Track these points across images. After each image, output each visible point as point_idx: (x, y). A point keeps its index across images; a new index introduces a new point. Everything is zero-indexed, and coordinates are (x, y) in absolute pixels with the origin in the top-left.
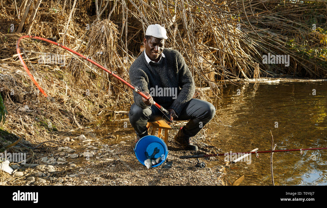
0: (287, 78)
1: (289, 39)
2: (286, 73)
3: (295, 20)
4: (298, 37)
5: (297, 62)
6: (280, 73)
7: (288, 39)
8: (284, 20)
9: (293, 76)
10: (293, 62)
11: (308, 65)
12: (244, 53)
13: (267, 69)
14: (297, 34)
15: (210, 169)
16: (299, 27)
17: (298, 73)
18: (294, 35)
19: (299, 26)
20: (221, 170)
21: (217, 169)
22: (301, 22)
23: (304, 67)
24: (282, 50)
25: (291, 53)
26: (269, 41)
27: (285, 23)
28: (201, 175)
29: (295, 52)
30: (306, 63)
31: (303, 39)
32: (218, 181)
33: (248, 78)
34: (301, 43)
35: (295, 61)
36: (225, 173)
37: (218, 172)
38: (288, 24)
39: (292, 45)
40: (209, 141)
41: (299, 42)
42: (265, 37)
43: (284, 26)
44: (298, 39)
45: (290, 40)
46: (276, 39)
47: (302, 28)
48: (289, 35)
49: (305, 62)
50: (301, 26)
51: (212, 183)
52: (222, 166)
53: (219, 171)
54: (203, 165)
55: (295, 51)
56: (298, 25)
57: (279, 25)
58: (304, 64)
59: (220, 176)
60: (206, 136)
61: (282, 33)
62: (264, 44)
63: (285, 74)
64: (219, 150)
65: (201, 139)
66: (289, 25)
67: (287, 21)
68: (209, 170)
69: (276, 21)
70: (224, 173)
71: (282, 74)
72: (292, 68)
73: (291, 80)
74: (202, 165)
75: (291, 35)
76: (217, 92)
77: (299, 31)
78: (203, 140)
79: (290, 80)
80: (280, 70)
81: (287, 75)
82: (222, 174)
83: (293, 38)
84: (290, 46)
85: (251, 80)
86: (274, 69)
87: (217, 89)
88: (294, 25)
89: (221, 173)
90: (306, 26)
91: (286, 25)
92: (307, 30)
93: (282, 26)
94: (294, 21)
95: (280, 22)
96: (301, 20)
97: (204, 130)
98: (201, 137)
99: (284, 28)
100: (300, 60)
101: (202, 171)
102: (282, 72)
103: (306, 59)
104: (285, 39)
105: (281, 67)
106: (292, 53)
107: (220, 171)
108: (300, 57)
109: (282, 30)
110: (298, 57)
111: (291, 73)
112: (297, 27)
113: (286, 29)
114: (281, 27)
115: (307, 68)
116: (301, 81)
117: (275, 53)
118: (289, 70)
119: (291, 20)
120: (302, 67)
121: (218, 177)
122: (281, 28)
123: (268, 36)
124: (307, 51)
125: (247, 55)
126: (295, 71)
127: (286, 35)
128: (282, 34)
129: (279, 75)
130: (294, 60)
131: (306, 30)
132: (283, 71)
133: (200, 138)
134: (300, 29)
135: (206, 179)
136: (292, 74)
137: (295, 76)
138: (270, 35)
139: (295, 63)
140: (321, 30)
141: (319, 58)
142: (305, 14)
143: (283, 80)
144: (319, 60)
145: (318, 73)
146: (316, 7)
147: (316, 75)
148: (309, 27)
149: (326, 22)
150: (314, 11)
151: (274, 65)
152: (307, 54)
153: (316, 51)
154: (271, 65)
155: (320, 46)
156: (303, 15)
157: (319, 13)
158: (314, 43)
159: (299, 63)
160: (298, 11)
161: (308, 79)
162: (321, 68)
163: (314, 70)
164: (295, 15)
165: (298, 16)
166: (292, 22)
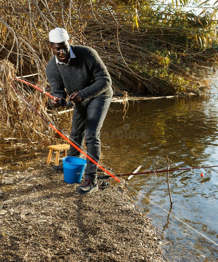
2: (131, 91)
4: (140, 60)
5: (140, 82)
7: (132, 61)
8: (127, 44)
9: (137, 94)
10: (137, 82)
11: (149, 84)
14: (138, 56)
15: (114, 187)
17: (141, 91)
18: (136, 57)
19: (140, 50)
20: (122, 187)
22: (141, 46)
23: (146, 86)
24: (127, 71)
26: (116, 64)
27: (128, 47)
29: (138, 73)
30: (147, 83)
31: (144, 61)
34: (142, 64)
38: (130, 47)
39: (136, 67)
41: (141, 64)
44: (140, 61)
46: (122, 61)
47: (143, 51)
49: (147, 81)
55: (138, 72)
56: (139, 49)
57: (123, 49)
58: (146, 83)
59: (124, 192)
62: (111, 66)
66: (131, 49)
67: (130, 45)
70: (125, 190)
72: (136, 87)
73: (137, 98)
74: (107, 184)
75: (134, 58)
77: (141, 54)
80: (126, 89)
81: (132, 93)
83: (136, 60)
84: (134, 68)
88: (136, 48)
89: (123, 189)
90: (145, 49)
91: (129, 49)
92: (148, 53)
93: (126, 50)
94: (136, 45)
95: (124, 46)
96: (141, 44)
100: (143, 80)
101: (108, 189)
104: (129, 61)
105: (127, 87)
111: (135, 91)
112: (138, 50)
113: (129, 52)
115: (148, 87)
116: (145, 98)
118: (134, 89)
119: (132, 44)
120: (144, 86)
121: (122, 193)
124: (148, 72)
126: (139, 89)
130: (137, 80)
131: (146, 52)
134: (141, 52)
136: (136, 93)
137: (139, 94)
138: (116, 58)
139: (139, 83)
140: (159, 53)
141: (158, 78)
142: (144, 38)
143: (130, 98)
144: (159, 79)
145: (158, 91)
146: (153, 33)
147: (156, 93)
148: (149, 50)
149: (162, 46)
150: (152, 35)
151: (120, 85)
152: (148, 74)
153: (156, 71)
154: (118, 85)
155: (159, 67)
156: (142, 39)
157: (156, 38)
158: (153, 65)
159: (143, 83)
160: (138, 36)
161: (151, 97)
162: (160, 87)
163: (154, 88)
164: (136, 40)
165: (138, 40)
166: (134, 46)
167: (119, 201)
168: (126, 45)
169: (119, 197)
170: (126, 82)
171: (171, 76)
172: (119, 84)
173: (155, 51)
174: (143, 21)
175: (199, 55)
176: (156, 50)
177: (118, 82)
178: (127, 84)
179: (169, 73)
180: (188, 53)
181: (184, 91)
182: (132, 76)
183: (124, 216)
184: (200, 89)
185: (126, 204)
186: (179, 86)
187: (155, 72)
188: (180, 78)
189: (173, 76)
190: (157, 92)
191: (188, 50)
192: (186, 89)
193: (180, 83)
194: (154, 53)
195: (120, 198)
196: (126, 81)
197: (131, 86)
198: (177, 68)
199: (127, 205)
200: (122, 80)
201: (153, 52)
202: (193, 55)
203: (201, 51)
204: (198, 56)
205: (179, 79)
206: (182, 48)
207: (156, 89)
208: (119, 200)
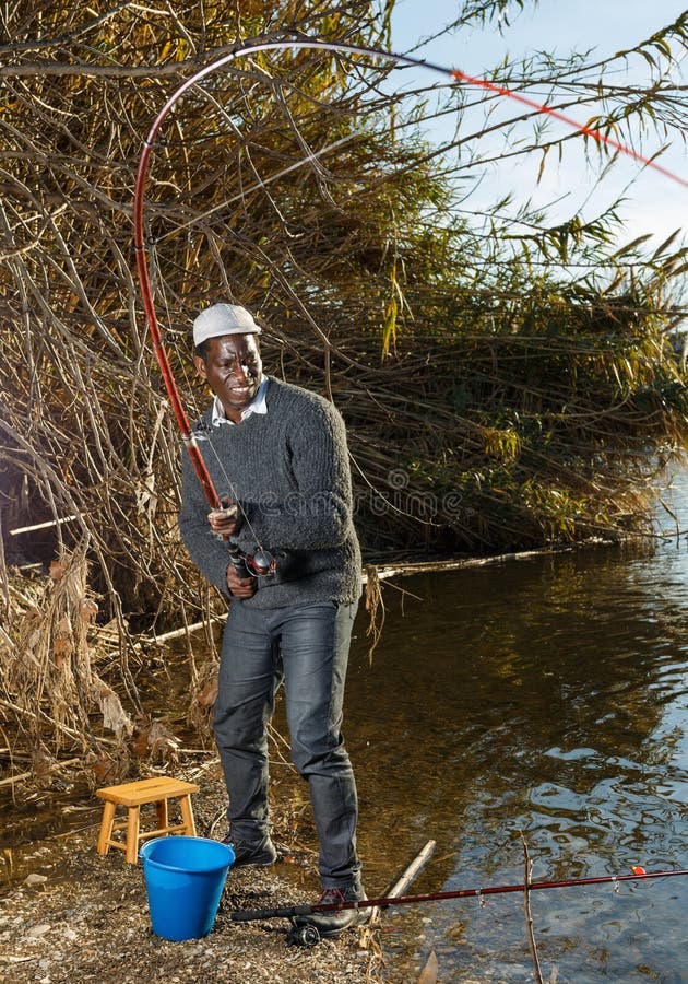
0: (411, 562)
1: (403, 448)
2: (402, 544)
3: (412, 393)
4: (425, 442)
6: (386, 546)
7: (401, 450)
8: (381, 395)
14: (421, 432)
17: (436, 541)
18: (413, 436)
19: (423, 411)
22: (428, 398)
25: (411, 489)
27: (387, 404)
29: (422, 485)
31: (440, 445)
34: (434, 456)
38: (393, 405)
39: (413, 467)
41: (428, 455)
44: (426, 447)
45: (405, 451)
47: (434, 413)
48: (400, 437)
50: (430, 411)
55: (422, 482)
56: (421, 408)
57: (370, 412)
61: (380, 433)
66: (396, 409)
67: (392, 398)
69: (360, 401)
73: (424, 566)
75: (406, 437)
77: (428, 423)
79: (419, 566)
80: (386, 537)
88: (410, 407)
90: (441, 407)
91: (389, 410)
92: (449, 420)
94: (410, 397)
96: (427, 391)
102: (391, 544)
104: (393, 449)
106: (414, 488)
108: (437, 498)
109: (381, 426)
111: (415, 542)
112: (418, 413)
114: (377, 415)
116: (451, 565)
118: (411, 534)
122: (378, 418)
124: (454, 479)
126: (427, 536)
127: (393, 437)
128: (382, 436)
129: (385, 553)
131: (444, 418)
134: (429, 419)
136: (421, 547)
137: (430, 551)
140: (485, 416)
141: (486, 496)
142: (436, 374)
143: (401, 568)
144: (487, 501)
145: (490, 537)
146: (463, 355)
147: (484, 543)
148: (453, 411)
149: (495, 393)
150: (459, 364)
152: (455, 487)
153: (479, 476)
155: (486, 462)
157: (473, 371)
158: (468, 456)
159: (438, 515)
160: (415, 367)
161: (467, 558)
162: (494, 523)
163: (476, 529)
164: (409, 380)
166: (403, 399)
171: (528, 487)
173: (472, 413)
175: (613, 417)
176: (476, 407)
178: (388, 521)
179: (521, 478)
180: (577, 411)
181: (571, 532)
184: (620, 523)
186: (553, 519)
187: (475, 480)
188: (554, 493)
189: (534, 487)
190: (484, 540)
191: (577, 404)
192: (576, 526)
193: (555, 508)
194: (468, 418)
197: (404, 529)
198: (544, 460)
201: (467, 415)
202: (591, 419)
203: (616, 405)
204: (609, 419)
205: (552, 495)
206: (558, 397)
207: (481, 530)
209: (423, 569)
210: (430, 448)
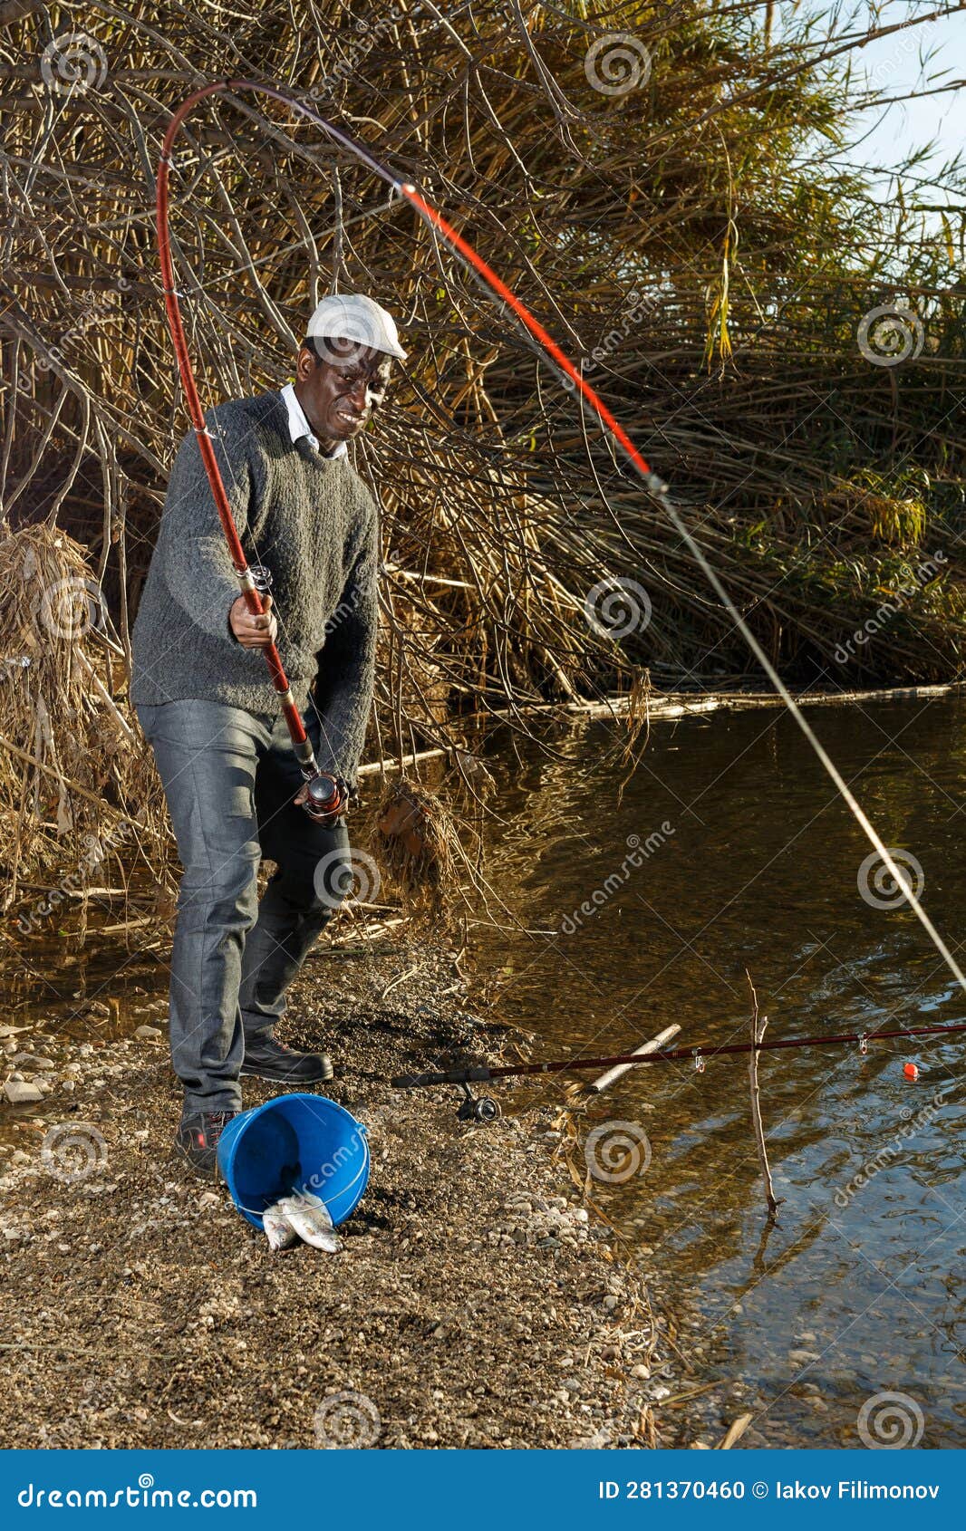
0: (746, 691)
1: (745, 520)
3: (764, 438)
4: (780, 514)
5: (783, 621)
6: (712, 667)
7: (741, 523)
8: (717, 440)
10: (766, 619)
11: (826, 630)
12: (559, 590)
13: (660, 654)
14: (774, 498)
15: (517, 1122)
16: (783, 469)
18: (763, 503)
19: (781, 466)
20: (556, 1124)
21: (541, 1122)
22: (789, 447)
23: (812, 640)
25: (754, 584)
27: (724, 453)
28: (488, 1150)
29: (772, 579)
30: (819, 623)
31: (804, 519)
32: (554, 1170)
33: (583, 700)
34: (794, 536)
35: (772, 616)
36: (573, 1134)
37: (550, 1134)
38: (735, 456)
39: (759, 549)
40: (486, 1005)
41: (783, 533)
42: (644, 518)
43: (719, 468)
44: (782, 521)
45: (748, 525)
47: (797, 470)
48: (743, 506)
49: (815, 616)
50: (793, 466)
51: (534, 1177)
52: (558, 1109)
53: (549, 1128)
54: (486, 1111)
55: (772, 574)
56: (779, 461)
57: (700, 464)
58: (811, 625)
59: (559, 1150)
60: (469, 983)
61: (712, 496)
63: (734, 671)
64: (531, 1038)
65: (451, 996)
66: (739, 461)
67: (733, 444)
68: (511, 1125)
69: (684, 446)
70: (569, 1137)
71: (722, 672)
73: (763, 699)
74: (484, 1107)
75: (752, 506)
76: (484, 789)
77: (787, 485)
78: (459, 1004)
79: (755, 699)
81: (745, 675)
82: (564, 1140)
83: (759, 518)
84: (750, 553)
85: (595, 709)
86: (690, 650)
87: (484, 776)
88: (762, 460)
89: (558, 1134)
90: (810, 462)
91: (728, 462)
92: (818, 480)
93: (714, 467)
94: (762, 443)
97: (453, 955)
98: (449, 986)
99: (720, 477)
100: (796, 611)
101: (485, 1134)
102: (721, 665)
103: (817, 605)
104: (728, 523)
106: (760, 582)
107: (555, 1129)
108: (793, 599)
109: (714, 486)
110: (785, 600)
112: (773, 469)
113: (727, 479)
114: (709, 470)
115: (823, 643)
117: (691, 585)
118: (750, 652)
119: (747, 439)
120: (802, 639)
121: (551, 1152)
122: (709, 474)
123: (657, 515)
124: (821, 571)
125: (574, 598)
127: (731, 504)
129: (709, 677)
130: (768, 612)
131: (812, 478)
132: (725, 659)
133: (447, 991)
134: (789, 478)
135: (509, 1165)
139: (776, 624)
140: (876, 479)
141: (870, 599)
143: (729, 699)
144: (872, 607)
145: (873, 662)
146: (848, 382)
147: (863, 671)
148: (826, 468)
149: (895, 444)
151: (685, 636)
152: (821, 583)
153: (859, 569)
154: (673, 634)
155: (874, 547)
156: (794, 415)
157: (862, 408)
158: (847, 538)
159: (793, 624)
160: (773, 399)
161: (835, 691)
164: (763, 418)
165: (777, 420)
166: (750, 446)
167: (522, 1188)
168: (714, 444)
169: (529, 1172)
170: (713, 620)
171: (936, 590)
172: (676, 630)
173: (853, 473)
174: (799, 329)
176: (863, 463)
177: (675, 624)
182: (742, 592)
183: (523, 1263)
185: (551, 1205)
187: (853, 574)
189: (947, 589)
190: (865, 667)
194: (848, 479)
195: (529, 1178)
196: (711, 616)
199: (555, 1210)
200: (691, 614)
201: (849, 475)
208: (525, 1184)
209: (763, 703)
210: (788, 522)
